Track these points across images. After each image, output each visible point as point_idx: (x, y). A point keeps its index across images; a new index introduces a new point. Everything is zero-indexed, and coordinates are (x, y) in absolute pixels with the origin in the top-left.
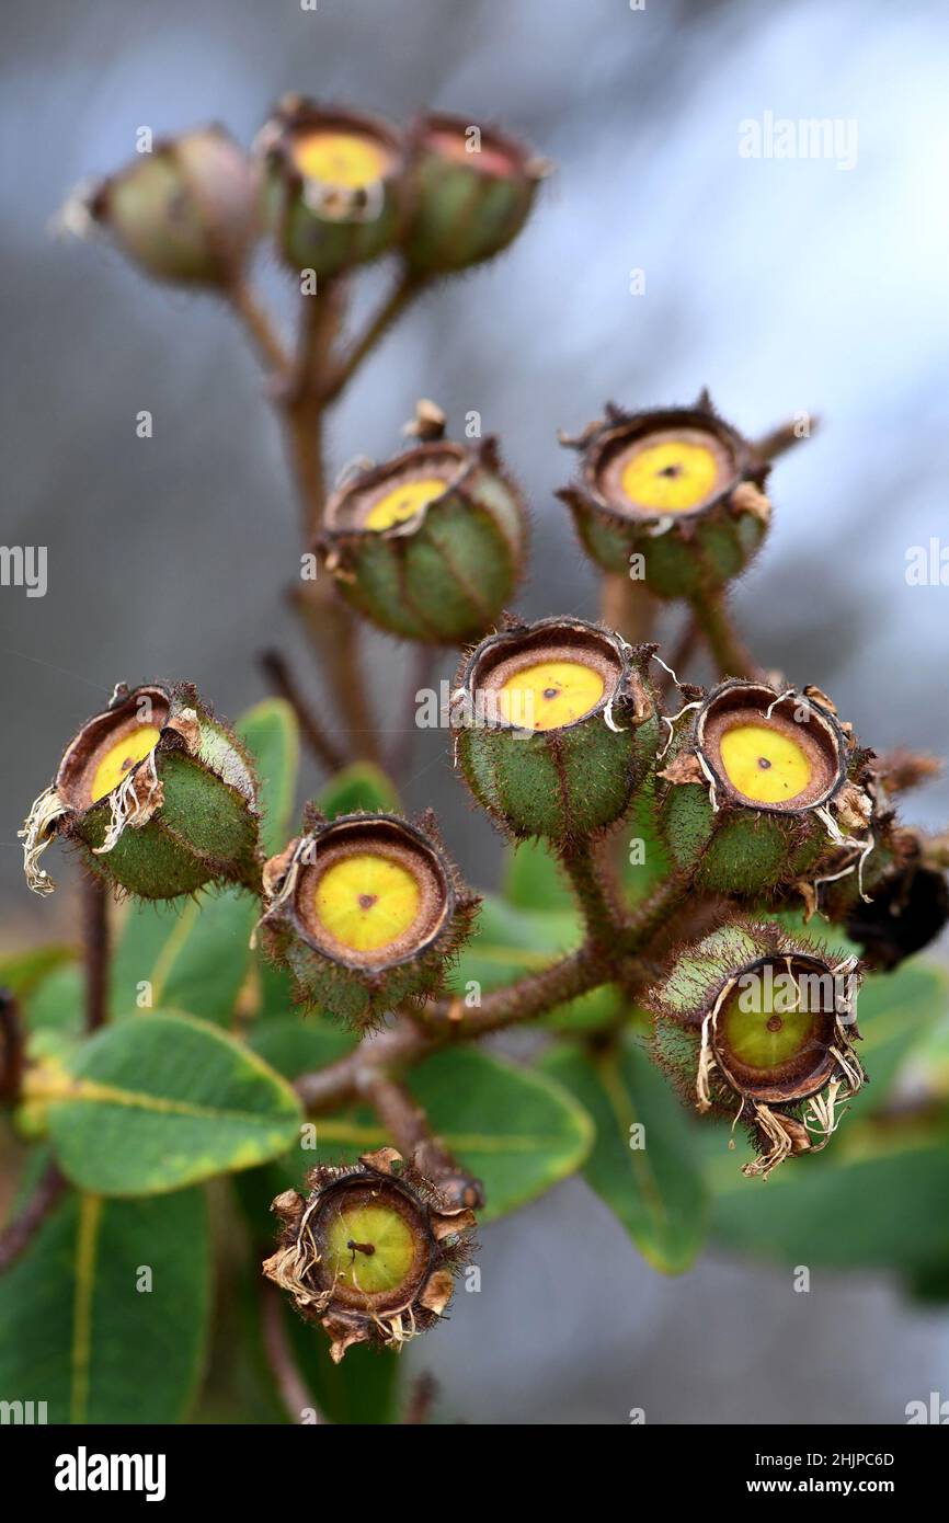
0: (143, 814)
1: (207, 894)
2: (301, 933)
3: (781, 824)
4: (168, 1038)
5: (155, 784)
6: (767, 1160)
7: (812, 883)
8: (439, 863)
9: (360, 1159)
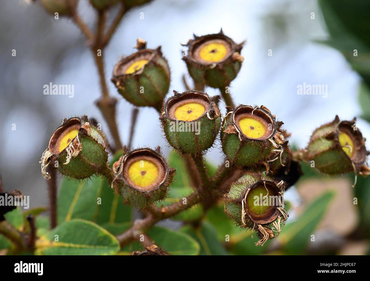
0: (76, 153)
1: (93, 178)
2: (126, 183)
3: (259, 144)
4: (78, 227)
5: (79, 144)
6: (262, 241)
7: (267, 163)
8: (163, 160)
9: (146, 248)
